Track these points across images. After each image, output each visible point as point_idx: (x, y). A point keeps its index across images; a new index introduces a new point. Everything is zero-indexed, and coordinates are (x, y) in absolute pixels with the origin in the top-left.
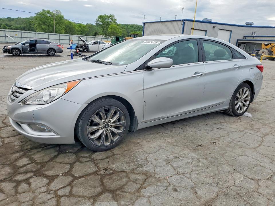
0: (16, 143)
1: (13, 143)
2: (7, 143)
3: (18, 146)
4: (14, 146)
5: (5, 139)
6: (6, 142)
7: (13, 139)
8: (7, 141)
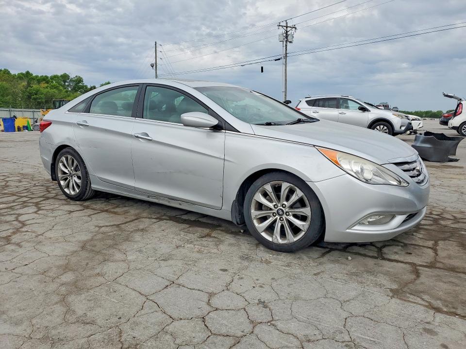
0: (421, 236)
1: (424, 237)
2: (432, 240)
3: (421, 234)
4: (424, 235)
5: (431, 246)
6: (433, 242)
7: (421, 243)
8: (430, 243)
